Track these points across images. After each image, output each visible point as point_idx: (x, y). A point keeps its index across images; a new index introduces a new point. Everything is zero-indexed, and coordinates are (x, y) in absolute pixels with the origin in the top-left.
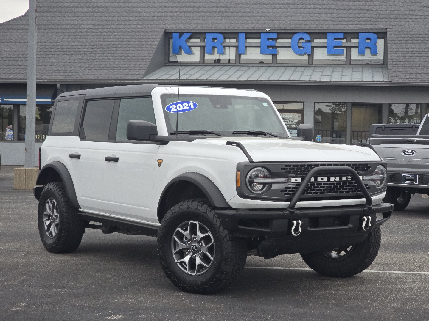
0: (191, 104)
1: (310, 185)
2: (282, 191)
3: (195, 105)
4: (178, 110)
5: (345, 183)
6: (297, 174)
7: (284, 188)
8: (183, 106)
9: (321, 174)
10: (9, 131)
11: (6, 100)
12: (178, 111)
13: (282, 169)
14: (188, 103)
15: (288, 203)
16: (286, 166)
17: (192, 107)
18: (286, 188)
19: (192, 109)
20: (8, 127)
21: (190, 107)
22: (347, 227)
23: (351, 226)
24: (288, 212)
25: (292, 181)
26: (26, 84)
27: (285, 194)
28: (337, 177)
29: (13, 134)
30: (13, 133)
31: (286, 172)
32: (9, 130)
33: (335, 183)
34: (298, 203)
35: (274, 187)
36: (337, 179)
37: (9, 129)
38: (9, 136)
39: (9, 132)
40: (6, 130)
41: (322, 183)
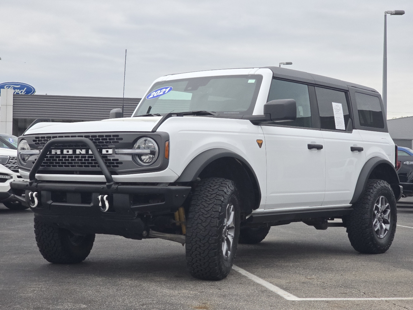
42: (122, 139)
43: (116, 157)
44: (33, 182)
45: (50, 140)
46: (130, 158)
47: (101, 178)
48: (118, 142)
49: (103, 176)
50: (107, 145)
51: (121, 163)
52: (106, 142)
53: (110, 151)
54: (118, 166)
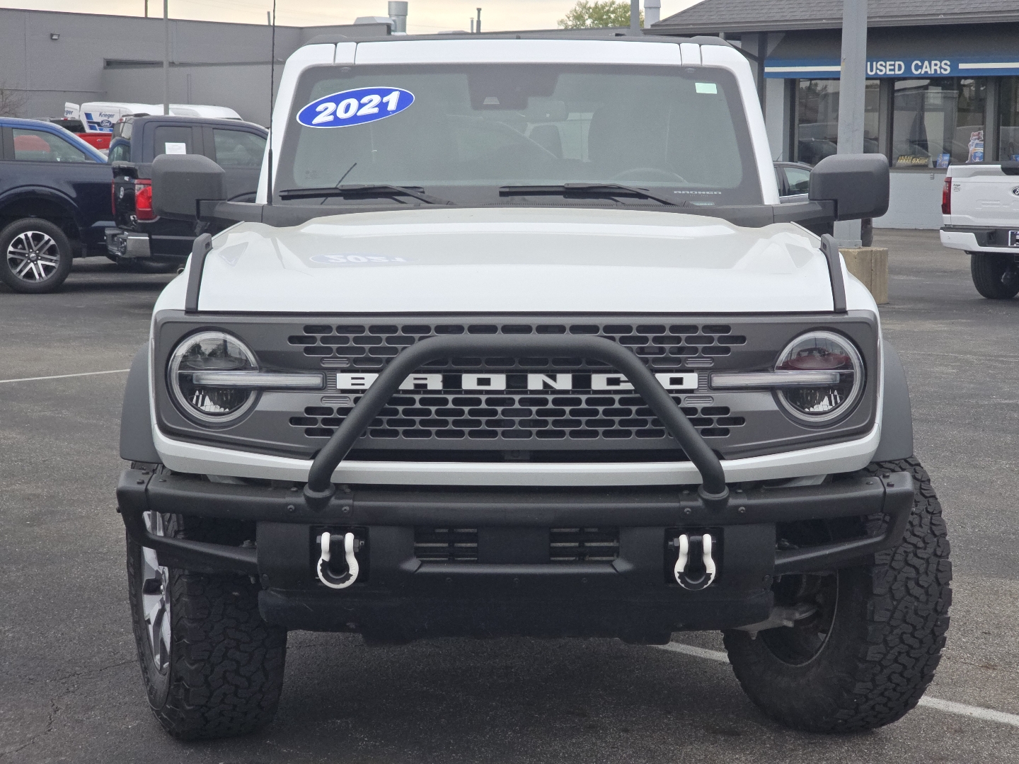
0: (393, 100)
1: (422, 401)
2: (296, 420)
3: (404, 100)
4: (336, 117)
5: (603, 399)
6: (356, 361)
7: (303, 410)
8: (361, 106)
9: (477, 362)
10: (977, 144)
11: (962, 66)
12: (337, 121)
13: (292, 339)
14: (384, 93)
15: (307, 464)
16: (308, 328)
17: (392, 106)
18: (309, 410)
19: (388, 113)
20: (974, 135)
21: (383, 106)
22: (608, 570)
23: (622, 565)
24: (301, 500)
25: (340, 386)
26: (841, 29)
27: (309, 432)
28: (559, 376)
29: (984, 153)
30: (984, 150)
31: (307, 350)
32: (977, 141)
33: (550, 397)
34: (343, 465)
35: (268, 403)
36: (564, 382)
37: (975, 139)
38: (975, 157)
39: (976, 147)
40: (970, 143)
41: (483, 398)
42: (742, 339)
43: (720, 399)
44: (330, 497)
45: (421, 339)
46: (766, 403)
47: (681, 471)
48: (727, 350)
49: (689, 466)
50: (678, 361)
51: (739, 420)
52: (681, 350)
53: (690, 380)
54: (726, 432)
